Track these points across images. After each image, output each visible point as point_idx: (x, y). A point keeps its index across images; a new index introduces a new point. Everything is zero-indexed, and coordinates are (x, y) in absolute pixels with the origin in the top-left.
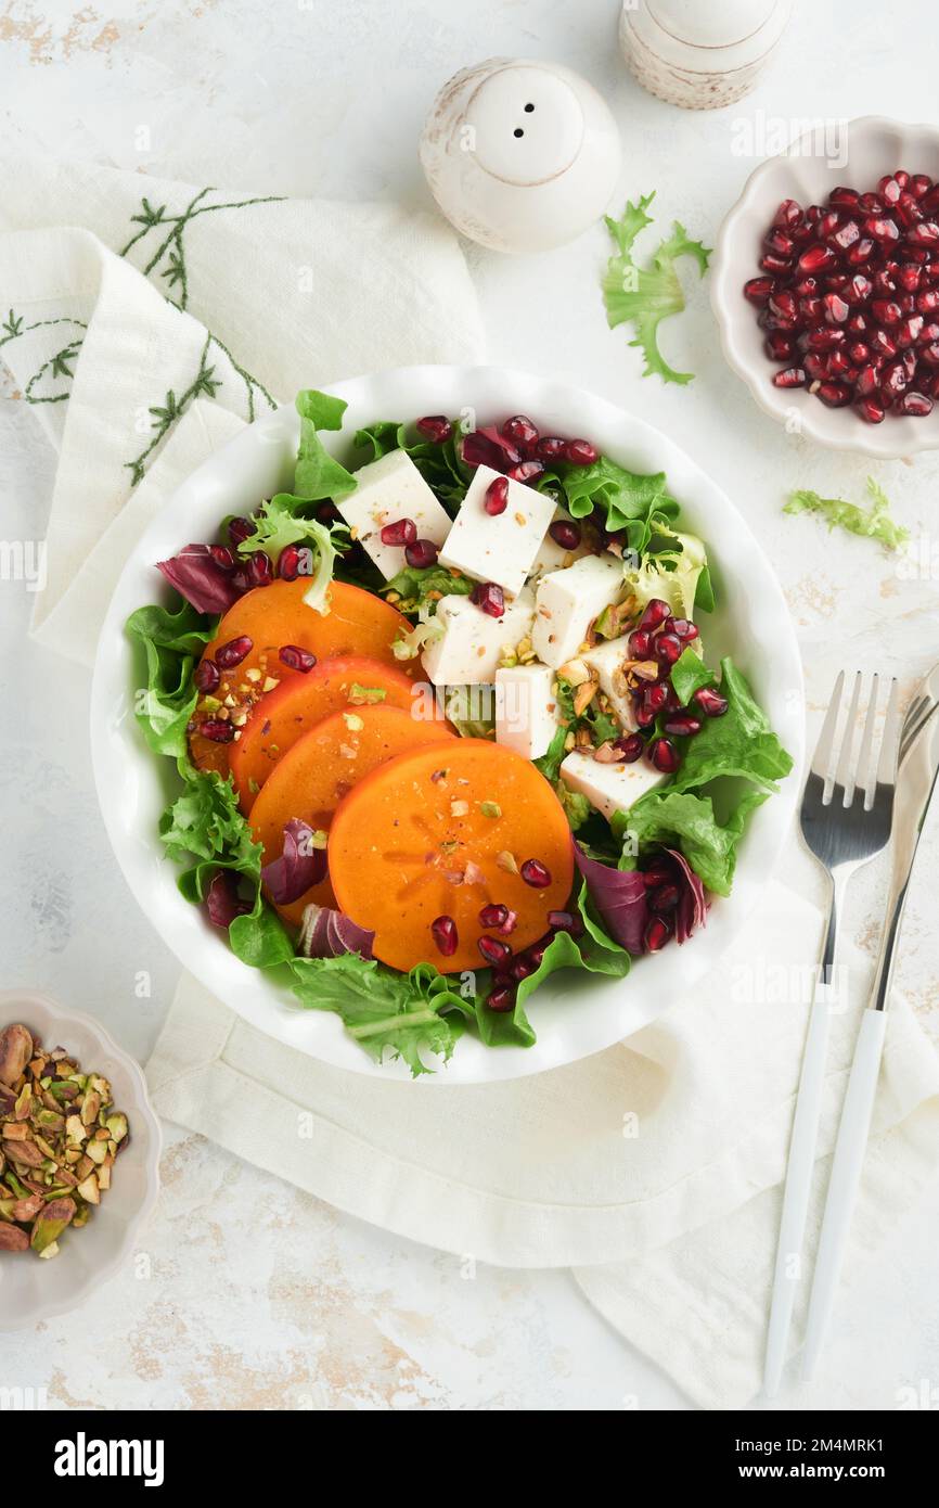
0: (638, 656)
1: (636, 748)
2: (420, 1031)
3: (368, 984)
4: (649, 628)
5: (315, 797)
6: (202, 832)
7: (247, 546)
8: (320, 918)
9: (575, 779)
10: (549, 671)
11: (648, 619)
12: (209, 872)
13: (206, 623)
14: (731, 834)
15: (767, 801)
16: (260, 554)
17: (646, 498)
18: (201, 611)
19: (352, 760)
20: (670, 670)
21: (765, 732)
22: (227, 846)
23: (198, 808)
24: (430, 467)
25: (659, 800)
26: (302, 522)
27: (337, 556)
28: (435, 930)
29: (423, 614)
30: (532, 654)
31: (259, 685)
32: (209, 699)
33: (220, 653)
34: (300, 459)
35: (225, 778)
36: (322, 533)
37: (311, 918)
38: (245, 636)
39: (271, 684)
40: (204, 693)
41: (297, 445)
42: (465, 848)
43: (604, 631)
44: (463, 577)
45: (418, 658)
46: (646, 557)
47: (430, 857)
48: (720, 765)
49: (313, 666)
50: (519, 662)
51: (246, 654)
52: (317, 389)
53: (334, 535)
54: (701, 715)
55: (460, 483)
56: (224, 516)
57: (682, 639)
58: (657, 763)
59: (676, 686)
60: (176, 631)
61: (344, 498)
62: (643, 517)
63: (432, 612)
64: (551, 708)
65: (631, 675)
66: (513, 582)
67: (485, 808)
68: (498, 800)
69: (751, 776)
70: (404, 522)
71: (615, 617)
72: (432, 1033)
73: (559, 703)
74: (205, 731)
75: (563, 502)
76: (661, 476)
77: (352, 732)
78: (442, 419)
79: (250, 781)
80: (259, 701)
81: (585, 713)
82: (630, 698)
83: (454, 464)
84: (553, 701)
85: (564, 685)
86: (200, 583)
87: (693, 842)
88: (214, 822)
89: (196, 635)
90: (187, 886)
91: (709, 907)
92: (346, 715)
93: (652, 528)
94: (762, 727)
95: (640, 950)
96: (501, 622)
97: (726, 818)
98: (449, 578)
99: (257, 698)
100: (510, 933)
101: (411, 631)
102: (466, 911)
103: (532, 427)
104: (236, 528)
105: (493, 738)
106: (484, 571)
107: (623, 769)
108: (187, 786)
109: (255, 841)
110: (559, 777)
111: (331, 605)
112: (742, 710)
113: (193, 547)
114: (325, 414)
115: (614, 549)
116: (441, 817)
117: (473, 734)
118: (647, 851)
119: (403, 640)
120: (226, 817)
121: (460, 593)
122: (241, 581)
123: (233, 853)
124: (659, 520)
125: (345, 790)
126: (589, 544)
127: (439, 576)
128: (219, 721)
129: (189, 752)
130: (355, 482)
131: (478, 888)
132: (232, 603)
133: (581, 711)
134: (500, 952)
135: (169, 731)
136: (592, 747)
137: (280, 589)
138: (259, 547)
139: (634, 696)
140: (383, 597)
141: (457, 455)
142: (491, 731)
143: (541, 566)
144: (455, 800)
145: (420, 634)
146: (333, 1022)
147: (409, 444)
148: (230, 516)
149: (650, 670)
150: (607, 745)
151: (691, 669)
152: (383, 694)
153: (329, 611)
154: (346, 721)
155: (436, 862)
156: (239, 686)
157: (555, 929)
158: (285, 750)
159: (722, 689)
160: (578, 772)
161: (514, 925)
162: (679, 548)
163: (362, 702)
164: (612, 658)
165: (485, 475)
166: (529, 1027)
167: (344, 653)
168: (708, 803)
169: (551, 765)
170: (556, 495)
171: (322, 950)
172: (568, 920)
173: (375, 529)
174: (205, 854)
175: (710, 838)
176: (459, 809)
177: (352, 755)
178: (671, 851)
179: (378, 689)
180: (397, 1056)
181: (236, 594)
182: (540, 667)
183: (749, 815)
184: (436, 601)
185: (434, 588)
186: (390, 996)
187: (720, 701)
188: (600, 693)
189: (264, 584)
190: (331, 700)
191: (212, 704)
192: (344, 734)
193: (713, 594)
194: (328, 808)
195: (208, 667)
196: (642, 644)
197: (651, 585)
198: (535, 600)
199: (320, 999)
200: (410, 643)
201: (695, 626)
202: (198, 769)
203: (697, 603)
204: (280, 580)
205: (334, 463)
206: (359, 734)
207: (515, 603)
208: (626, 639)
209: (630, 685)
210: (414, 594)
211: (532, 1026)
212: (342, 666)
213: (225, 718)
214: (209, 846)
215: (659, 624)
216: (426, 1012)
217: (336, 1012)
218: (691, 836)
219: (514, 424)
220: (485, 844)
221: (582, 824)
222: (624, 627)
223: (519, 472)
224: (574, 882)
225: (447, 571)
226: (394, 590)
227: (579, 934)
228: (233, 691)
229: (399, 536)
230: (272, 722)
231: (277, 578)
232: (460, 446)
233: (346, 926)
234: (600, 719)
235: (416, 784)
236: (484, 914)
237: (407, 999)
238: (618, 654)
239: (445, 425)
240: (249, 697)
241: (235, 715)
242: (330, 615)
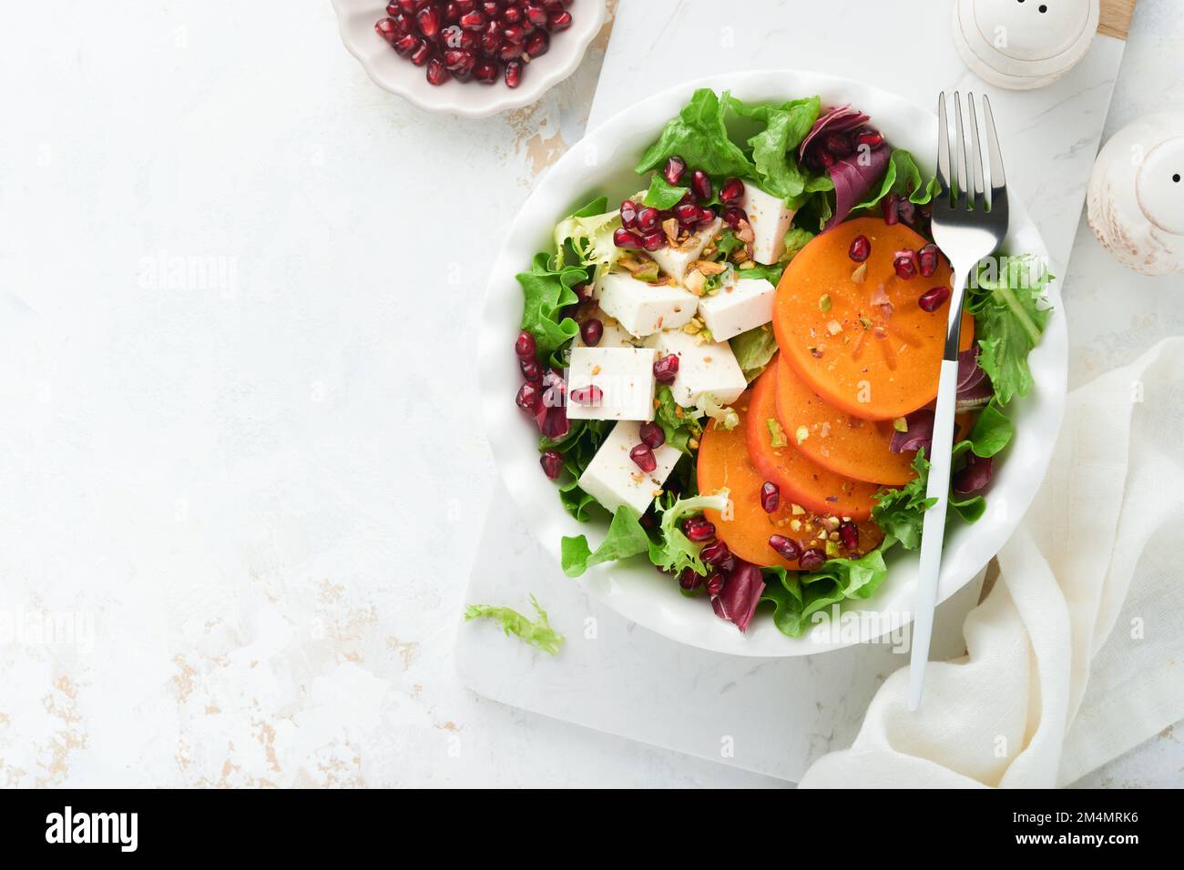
0: (663, 239)
1: (734, 213)
3: (997, 342)
4: (639, 241)
7: (700, 569)
8: (959, 399)
9: (775, 251)
10: (702, 302)
11: (631, 245)
12: (958, 498)
13: (771, 578)
14: (770, 114)
15: (734, 97)
16: (702, 556)
17: (540, 282)
18: (763, 585)
19: (831, 424)
20: (664, 211)
21: (682, 121)
25: (766, 179)
26: (667, 536)
27: (681, 499)
29: (698, 415)
30: (695, 320)
31: (802, 518)
32: (829, 549)
33: (790, 558)
34: (617, 558)
36: (669, 516)
38: (770, 543)
39: (797, 510)
40: (825, 557)
41: (608, 564)
42: (862, 311)
43: (655, 274)
44: (657, 396)
45: (732, 406)
46: (587, 263)
47: (880, 335)
48: (720, 144)
49: (771, 483)
50: (704, 328)
51: (783, 537)
52: (561, 565)
53: (666, 507)
54: (688, 174)
55: (586, 427)
56: (683, 597)
57: (637, 212)
58: (739, 194)
59: (675, 201)
60: (787, 596)
61: (634, 511)
62: (556, 279)
63: (695, 408)
64: (728, 290)
65: (680, 239)
66: (646, 357)
67: (826, 309)
68: (817, 301)
69: (721, 116)
70: (633, 456)
71: (641, 269)
73: (722, 286)
74: (853, 545)
75: (569, 343)
76: (519, 277)
77: (810, 433)
78: (542, 460)
79: (877, 496)
80: (815, 515)
81: (723, 262)
82: (697, 233)
83: (572, 439)
84: (722, 290)
85: (709, 287)
86: (744, 594)
87: (787, 140)
88: (913, 507)
89: (784, 581)
91: (833, 108)
92: (799, 442)
93: (561, 269)
94: (678, 124)
95: (880, 146)
96: (680, 354)
97: (759, 123)
98: (662, 407)
99: (812, 516)
100: (910, 249)
101: (714, 420)
102: (910, 290)
103: (522, 389)
104: (690, 584)
105: (769, 325)
106: (647, 381)
107: (752, 217)
110: (778, 263)
111: (719, 487)
112: (673, 144)
113: (717, 611)
114: (576, 551)
115: (589, 290)
116: (847, 339)
117: (772, 340)
118: (807, 173)
119: (723, 423)
121: (670, 393)
122: (729, 565)
124: (553, 267)
125: (855, 420)
126: (591, 312)
127: (664, 414)
128: (841, 537)
129: (874, 548)
130: (619, 509)
131: (887, 291)
132: (748, 564)
133: (722, 265)
135: (867, 568)
136: (745, 247)
137: (722, 533)
138: (697, 559)
139: (695, 231)
140: (696, 452)
141: (565, 439)
142: (764, 328)
143: (623, 341)
144: (829, 333)
145: (714, 411)
146: (1034, 356)
147: (572, 479)
148: (683, 593)
149: (670, 226)
150: (740, 235)
151: (658, 196)
152: (771, 421)
153: (724, 488)
154: (804, 441)
155: (882, 329)
156: (809, 533)
158: (842, 479)
159: (662, 167)
160: (768, 249)
161: (906, 250)
162: (568, 241)
163: (784, 435)
164: (673, 258)
167: (752, 464)
168: (752, 141)
169: (773, 271)
170: (566, 351)
171: (985, 387)
173: (647, 481)
175: (779, 129)
176: (835, 328)
177: (826, 425)
178: (801, 155)
179: (768, 426)
180: (1043, 298)
181: (740, 564)
182: (703, 311)
184: (684, 410)
185: (675, 415)
186: (998, 322)
187: (673, 164)
188: (702, 257)
189: (724, 546)
190: (791, 459)
191: (832, 547)
192: (814, 438)
193: (593, 202)
194: (874, 428)
195: (805, 562)
196: (652, 241)
197: (605, 251)
198: (652, 335)
199: (1022, 375)
200: (723, 417)
201: (623, 205)
202: (883, 538)
203: (604, 212)
204: (716, 535)
205: (612, 529)
206: (809, 426)
207: (660, 349)
208: (656, 254)
209: (688, 237)
210: (685, 429)
212: (762, 461)
213: (838, 534)
215: (633, 234)
216: (1000, 288)
217: (1026, 358)
218: (783, 144)
219: (526, 406)
220: (852, 296)
221: (806, 231)
222: (645, 260)
223: (560, 387)
224: (858, 216)
225: (657, 412)
226: (688, 445)
228: (814, 536)
229: (646, 457)
230: (826, 496)
231: (715, 537)
232: (558, 440)
233: (958, 377)
234: (722, 249)
235: (830, 368)
236: (906, 277)
237: (996, 307)
238: (668, 255)
239: (546, 457)
240: (814, 522)
241: (832, 527)
242: (726, 486)
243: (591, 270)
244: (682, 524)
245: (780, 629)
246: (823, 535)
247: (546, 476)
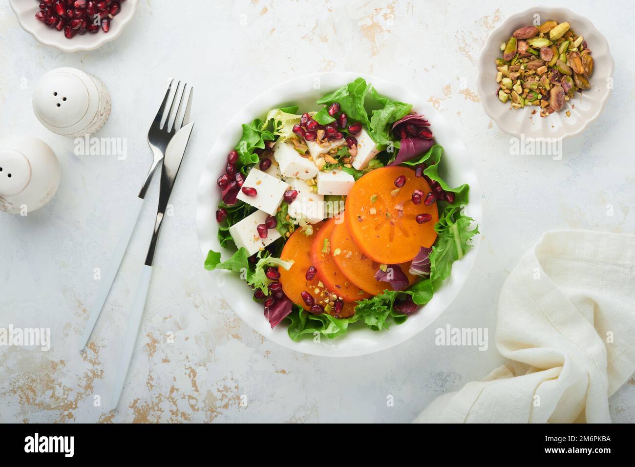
0: (315, 138)
1: (352, 139)
2: (461, 230)
3: (442, 250)
4: (304, 133)
5: (367, 268)
6: (378, 314)
7: (266, 292)
8: (414, 268)
9: (363, 165)
10: (320, 173)
11: (300, 133)
12: (395, 311)
13: (295, 309)
14: (387, 103)
15: (375, 88)
16: (269, 287)
17: (252, 132)
18: (291, 311)
19: (352, 253)
20: (321, 125)
21: (347, 88)
22: (385, 304)
23: (369, 315)
24: (236, 217)
25: (373, 131)
26: (257, 270)
27: (271, 256)
28: (421, 223)
29: (296, 223)
30: (313, 180)
31: (321, 289)
32: (326, 309)
33: (308, 304)
34: (231, 270)
35: (358, 304)
36: (262, 262)
37: (415, 272)
38: (301, 294)
39: (320, 284)
40: (323, 311)
41: (226, 271)
42: (389, 210)
43: (304, 151)
44: (281, 206)
45: (313, 225)
46: (276, 133)
47: (392, 223)
48: (360, 107)
49: (314, 267)
50: (316, 185)
51: (309, 294)
52: (204, 263)
53: (262, 257)
54: (339, 113)
55: (243, 206)
56: (253, 300)
57: (309, 120)
58: (358, 131)
59: (327, 123)
60: (299, 321)
61: (248, 252)
62: (260, 134)
63: (295, 219)
64: (334, 173)
65: (322, 141)
66: (284, 186)
67: (373, 201)
68: (371, 195)
69: (365, 95)
70: (258, 229)
71: (299, 146)
72: (462, 226)
73: (332, 170)
74: (339, 311)
75: (252, 165)
76: (243, 126)
77: (341, 253)
78: (218, 212)
79: (359, 294)
80: (328, 289)
81: (337, 160)
83: (236, 208)
84: (332, 172)
85: (325, 168)
86: (279, 311)
87: (390, 118)
88: (375, 309)
89: (300, 313)
90: (400, 321)
91: (416, 113)
92: (335, 255)
93: (264, 131)
94: (345, 89)
95: (432, 141)
96: (299, 192)
97: (381, 105)
98: (281, 212)
99: (326, 290)
100: (423, 192)
101: (302, 228)
102: (414, 210)
103: (222, 176)
104: (258, 296)
105: (345, 197)
106: (279, 198)
107: (359, 145)
108: (360, 319)
109: (383, 293)
110: (362, 171)
111: (290, 259)
112: (338, 97)
113: (265, 314)
114: (213, 260)
115: (272, 145)
116: (376, 219)
118: (393, 137)
119: (305, 231)
120: (373, 304)
121: (287, 208)
122: (280, 295)
123: (387, 302)
124: (260, 128)
125: (364, 256)
126: (269, 155)
127: (280, 216)
128: (335, 305)
129: (347, 318)
130: (241, 248)
131: (404, 205)
132: (288, 299)
133: (336, 161)
134: (431, 197)
135: (338, 326)
136: (350, 157)
137: (283, 279)
138: (266, 287)
139: (331, 140)
140: (287, 238)
141: (232, 207)
142: (343, 197)
143: (277, 175)
144: (370, 213)
145: (303, 224)
146: (456, 264)
147: (227, 226)
149: (321, 133)
150: (350, 151)
151: (321, 117)
152: (326, 240)
153: (292, 260)
154: (337, 255)
155: (394, 221)
156: (321, 297)
157: (422, 175)
158: (347, 280)
159: (329, 105)
160: (360, 163)
161: (420, 191)
162: (273, 120)
163: (329, 248)
164: (315, 148)
165: (241, 196)
166: (461, 187)
167: (309, 254)
168: (374, 112)
169: (358, 174)
170: (249, 168)
171: (427, 268)
172: (419, 169)
173: (260, 241)
174: (387, 313)
175: (388, 112)
176: (373, 211)
177: (350, 253)
178: (393, 127)
179: (324, 242)
180: (471, 240)
181: (285, 297)
182: (318, 177)
183: (380, 96)
184: (290, 218)
185: (285, 218)
186: (447, 241)
187: (334, 106)
188: (329, 153)
189: (281, 285)
190: (328, 260)
191: (328, 308)
192: (342, 256)
193: (291, 107)
194: (371, 263)
195: (313, 309)
196: (310, 136)
197: (287, 132)
198: (291, 178)
199: (447, 269)
200: (306, 228)
201: (304, 114)
202: (353, 315)
203: (295, 113)
204: (280, 279)
205: (234, 256)
206: (342, 250)
207: (292, 186)
208: (308, 142)
209: (326, 141)
210: (287, 226)
211: (461, 185)
212: (315, 256)
213: (334, 303)
214: (384, 311)
215: (303, 129)
216: (454, 227)
217: (452, 263)
218: (387, 119)
219: (221, 184)
220: (387, 201)
221: (381, 162)
222: (303, 143)
223: (240, 183)
224: (404, 166)
225: (278, 213)
226: (285, 234)
227: (425, 165)
228: (323, 300)
229: (264, 231)
230: (336, 284)
231: (278, 280)
232: (229, 206)
233: (418, 258)
234: (339, 153)
235: (363, 228)
236: (416, 203)
237: (448, 235)
238: (314, 145)
239: (220, 211)
240: (325, 293)
241: (333, 299)
242: (294, 260)
243: (277, 137)
244: (266, 268)
245: (289, 334)
246: (327, 301)
247: (216, 218)
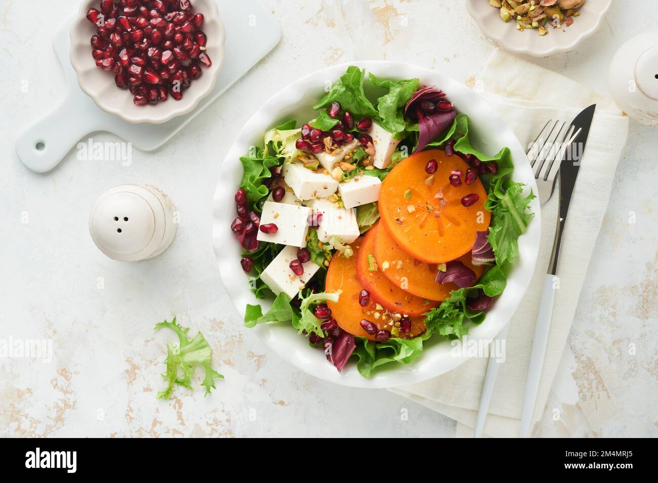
0: (323, 147)
1: (364, 137)
2: (514, 200)
3: (500, 228)
4: (310, 147)
5: (424, 273)
6: (451, 320)
7: (321, 334)
8: (477, 258)
9: (386, 161)
10: (340, 185)
11: (306, 148)
12: (470, 312)
13: (359, 343)
14: (391, 85)
15: (372, 73)
16: (322, 327)
17: (253, 163)
18: (355, 346)
19: (403, 262)
20: (325, 132)
21: (341, 83)
22: (455, 307)
23: (442, 325)
24: (265, 262)
25: (384, 121)
26: (302, 313)
27: (313, 293)
28: (469, 205)
29: (330, 248)
30: (335, 195)
31: (381, 312)
32: (393, 333)
33: (371, 333)
34: (277, 320)
35: (425, 317)
36: (305, 302)
37: (478, 261)
38: (361, 324)
39: (379, 307)
40: (390, 336)
41: (271, 323)
42: (429, 202)
43: (316, 166)
44: (309, 234)
45: (350, 245)
46: (279, 156)
47: (437, 216)
48: (361, 98)
49: (366, 291)
50: (340, 200)
51: (368, 321)
52: (244, 320)
53: (305, 297)
54: (342, 113)
55: (268, 247)
57: (310, 130)
58: (368, 127)
59: (331, 127)
60: (367, 355)
61: (288, 296)
62: (261, 162)
63: (328, 244)
64: (356, 180)
66: (306, 212)
67: (408, 198)
68: (403, 192)
69: (361, 83)
70: (291, 266)
71: (309, 162)
72: (514, 194)
73: (353, 177)
74: (407, 331)
75: (265, 198)
76: (241, 159)
77: (390, 265)
78: (242, 262)
79: (425, 305)
80: (388, 310)
81: (355, 164)
82: (343, 146)
83: (261, 251)
84: (353, 180)
85: (344, 177)
86: (343, 350)
87: (399, 101)
89: (365, 346)
90: (479, 320)
91: (425, 87)
92: (383, 270)
93: (265, 157)
94: (340, 84)
95: (452, 110)
96: (324, 213)
97: (385, 90)
98: (311, 241)
99: (387, 311)
100: (461, 171)
101: (339, 251)
102: (456, 194)
103: (235, 221)
104: (315, 341)
105: (377, 202)
106: (304, 225)
107: (375, 141)
108: (434, 333)
109: (450, 296)
110: (386, 168)
111: (336, 289)
112: (335, 95)
113: (328, 357)
114: (254, 313)
115: (279, 170)
116: (417, 216)
117: (377, 212)
118: (409, 120)
119: (344, 253)
120: (443, 312)
121: (316, 234)
122: (337, 333)
123: (458, 304)
124: (262, 155)
125: (417, 262)
126: (279, 183)
127: (311, 245)
128: (402, 325)
129: (419, 335)
130: (280, 294)
131: (444, 192)
132: (347, 334)
133: (354, 166)
134: (471, 173)
135: (411, 348)
136: (369, 158)
137: (335, 315)
138: (319, 328)
139: (341, 145)
140: (327, 267)
141: (256, 251)
142: (374, 204)
143: (296, 201)
144: (408, 211)
145: (339, 247)
146: (522, 240)
147: (257, 274)
148: (310, 345)
149: (328, 141)
150: (367, 150)
151: (321, 121)
152: (370, 256)
153: (339, 290)
154: (386, 269)
155: (438, 213)
156: (383, 321)
157: (454, 152)
158: (406, 293)
159: (328, 107)
160: (382, 160)
161: (457, 171)
162: (271, 142)
163: (376, 265)
164: (327, 159)
165: (261, 237)
166: (501, 151)
167: (357, 278)
168: (379, 99)
169: (381, 173)
170: (262, 203)
171: (490, 254)
172: (448, 148)
173: (298, 280)
174: (462, 316)
175: (395, 94)
176: (411, 209)
177: (400, 263)
178: (406, 110)
179: (368, 259)
180: (528, 207)
181: (343, 333)
182: (340, 190)
183: (381, 80)
184: (323, 244)
185: (317, 246)
186: (503, 218)
187: (334, 106)
188: (344, 160)
189: (335, 322)
190: (379, 278)
191: (395, 331)
192: (392, 268)
193: (287, 122)
194: (427, 267)
195: (378, 337)
196: (317, 148)
197: (290, 150)
198: (310, 200)
199: (513, 248)
200: (344, 250)
201: (303, 126)
202: (426, 330)
203: (294, 128)
204: (332, 315)
205: (274, 305)
206: (390, 262)
207: (314, 209)
208: (317, 155)
209: (336, 148)
210: (322, 254)
211: (499, 151)
212: (363, 278)
213: (399, 323)
214: (458, 316)
215: (307, 143)
216: (505, 199)
217: (517, 239)
218: (396, 102)
219: (236, 230)
220: (424, 192)
222: (312, 157)
223: (257, 222)
224: (429, 149)
225: (308, 242)
226: (323, 263)
227: (453, 141)
228: (386, 324)
229: (298, 267)
230: (396, 302)
231: (330, 317)
232: (252, 251)
233: (477, 245)
234: (356, 157)
235: (406, 231)
236: (455, 186)
237: (502, 210)
238: (324, 157)
239: (244, 260)
240: (387, 315)
241: (396, 319)
242: (341, 289)
243: (282, 160)
244: (313, 308)
245: (360, 372)
246: (391, 323)
247: (242, 269)
